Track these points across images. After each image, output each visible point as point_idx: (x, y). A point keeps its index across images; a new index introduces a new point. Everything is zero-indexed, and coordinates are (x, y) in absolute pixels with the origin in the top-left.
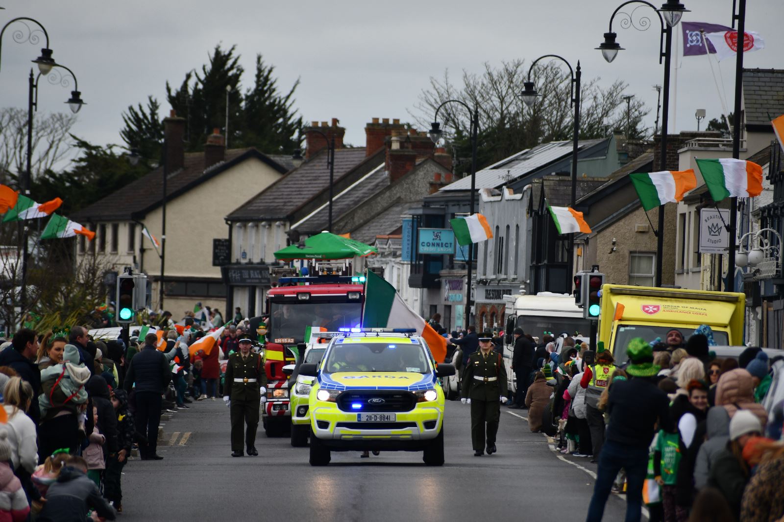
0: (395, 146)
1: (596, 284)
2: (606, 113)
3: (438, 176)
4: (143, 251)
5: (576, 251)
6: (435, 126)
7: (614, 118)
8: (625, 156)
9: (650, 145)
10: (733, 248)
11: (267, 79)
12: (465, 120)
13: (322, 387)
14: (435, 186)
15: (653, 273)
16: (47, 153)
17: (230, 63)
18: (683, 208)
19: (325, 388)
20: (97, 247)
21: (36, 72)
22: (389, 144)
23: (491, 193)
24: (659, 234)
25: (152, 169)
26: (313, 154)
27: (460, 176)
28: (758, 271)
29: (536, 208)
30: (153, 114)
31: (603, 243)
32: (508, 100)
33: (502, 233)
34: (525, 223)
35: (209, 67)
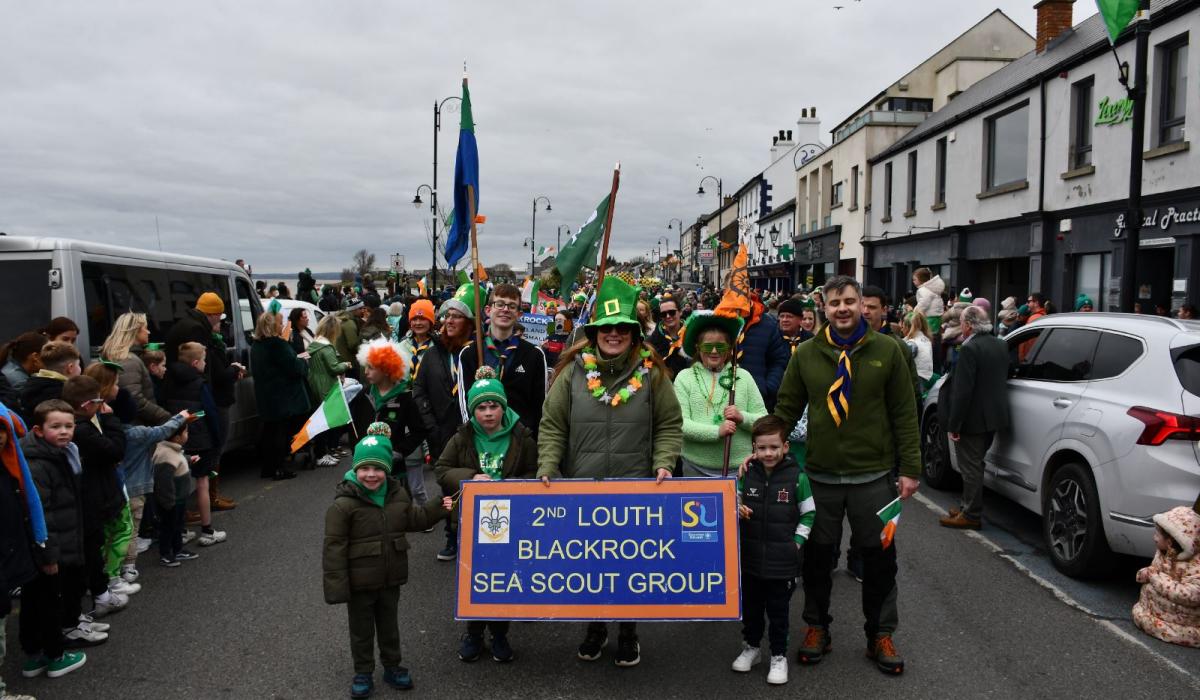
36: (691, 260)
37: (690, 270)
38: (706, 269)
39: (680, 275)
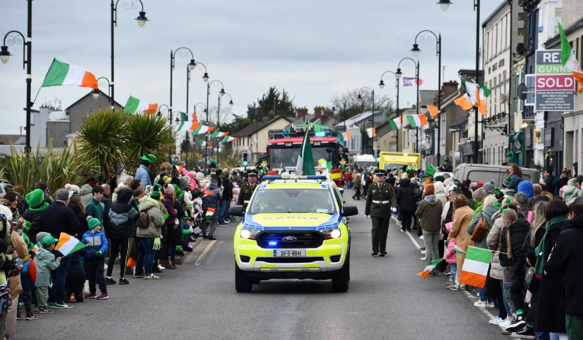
0: (322, 114)
1: (379, 152)
2: (383, 103)
3: (335, 122)
4: (251, 145)
5: (374, 143)
6: (334, 108)
7: (384, 105)
8: (388, 115)
9: (395, 112)
10: (417, 141)
11: (286, 95)
12: (342, 106)
13: (244, 227)
14: (334, 125)
15: (396, 148)
16: (225, 118)
17: (275, 91)
18: (404, 130)
19: (247, 227)
20: (239, 144)
21: (220, 96)
22: (321, 113)
23: (350, 127)
24: (397, 137)
25: (253, 122)
26: (299, 116)
27: (341, 122)
28: (425, 147)
29: (362, 130)
30: (254, 106)
31: (381, 140)
32: (354, 100)
33: (353, 138)
34: (360, 135)
35: (269, 93)
36: (509, 100)
37: (507, 130)
38: (554, 125)
39: (477, 144)
